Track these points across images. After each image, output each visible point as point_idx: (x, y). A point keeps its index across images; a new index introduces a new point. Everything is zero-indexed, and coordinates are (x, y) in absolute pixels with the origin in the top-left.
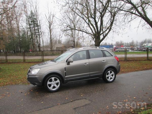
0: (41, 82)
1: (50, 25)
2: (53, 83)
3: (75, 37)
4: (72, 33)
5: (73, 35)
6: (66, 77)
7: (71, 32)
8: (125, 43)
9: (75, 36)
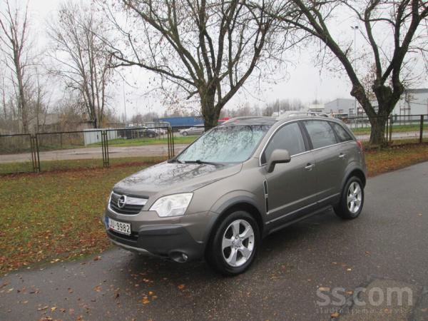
0: (200, 242)
1: (17, 51)
2: (236, 240)
3: (93, 94)
4: (86, 82)
5: (89, 86)
6: (268, 213)
7: (83, 79)
8: (228, 111)
9: (95, 91)
